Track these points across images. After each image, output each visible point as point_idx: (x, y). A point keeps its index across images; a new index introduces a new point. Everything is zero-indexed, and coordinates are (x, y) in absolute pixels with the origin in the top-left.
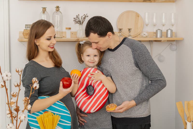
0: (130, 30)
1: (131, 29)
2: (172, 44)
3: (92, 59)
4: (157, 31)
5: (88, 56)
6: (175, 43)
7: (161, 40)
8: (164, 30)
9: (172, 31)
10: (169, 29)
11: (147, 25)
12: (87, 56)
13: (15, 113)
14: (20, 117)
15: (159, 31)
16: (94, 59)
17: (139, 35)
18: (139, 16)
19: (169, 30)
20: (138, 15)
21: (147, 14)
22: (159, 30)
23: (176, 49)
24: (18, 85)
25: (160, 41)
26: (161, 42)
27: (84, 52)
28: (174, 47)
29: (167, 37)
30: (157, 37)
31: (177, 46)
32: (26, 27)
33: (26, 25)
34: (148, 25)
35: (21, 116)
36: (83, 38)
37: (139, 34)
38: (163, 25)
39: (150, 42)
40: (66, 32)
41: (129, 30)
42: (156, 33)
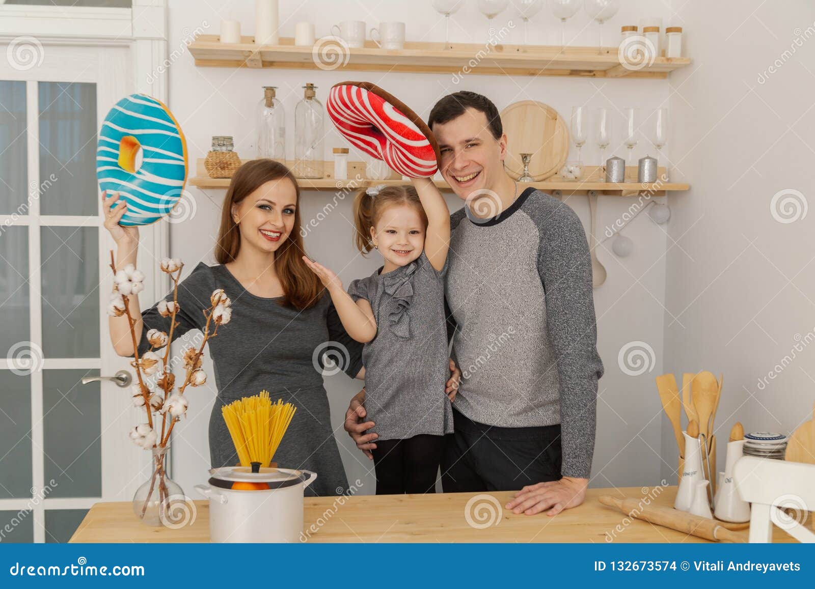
0: (528, 157)
1: (530, 155)
2: (656, 203)
3: (403, 242)
4: (609, 162)
5: (393, 232)
6: (664, 200)
7: (621, 191)
8: (632, 161)
9: (654, 163)
10: (648, 158)
11: (579, 145)
12: (388, 231)
13: (158, 393)
14: (170, 407)
15: (615, 162)
16: (408, 241)
17: (556, 176)
18: (558, 117)
19: (646, 160)
20: (553, 116)
21: (579, 110)
22: (616, 158)
23: (668, 221)
24: (168, 309)
25: (616, 193)
26: (621, 195)
27: (379, 220)
28: (662, 213)
29: (640, 180)
30: (608, 180)
31: (670, 211)
32: (213, 145)
33: (214, 138)
34: (584, 142)
35: (173, 404)
36: (385, 179)
37: (554, 171)
38: (630, 146)
39: (589, 194)
40: (332, 163)
41: (525, 157)
42: (607, 169)
